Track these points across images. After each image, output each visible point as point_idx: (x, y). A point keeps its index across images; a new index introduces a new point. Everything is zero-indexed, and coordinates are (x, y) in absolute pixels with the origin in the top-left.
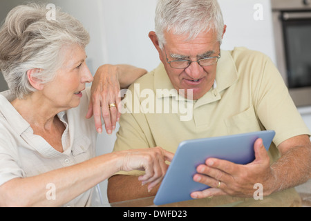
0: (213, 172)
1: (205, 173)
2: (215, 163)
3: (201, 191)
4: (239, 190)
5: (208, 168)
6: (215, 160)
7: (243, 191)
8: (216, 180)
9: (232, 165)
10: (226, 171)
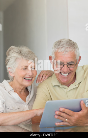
0: (62, 114)
1: (59, 115)
2: (63, 110)
3: (60, 122)
4: (75, 123)
5: (60, 112)
6: (63, 109)
7: (77, 123)
8: (65, 118)
9: (71, 112)
10: (69, 114)
